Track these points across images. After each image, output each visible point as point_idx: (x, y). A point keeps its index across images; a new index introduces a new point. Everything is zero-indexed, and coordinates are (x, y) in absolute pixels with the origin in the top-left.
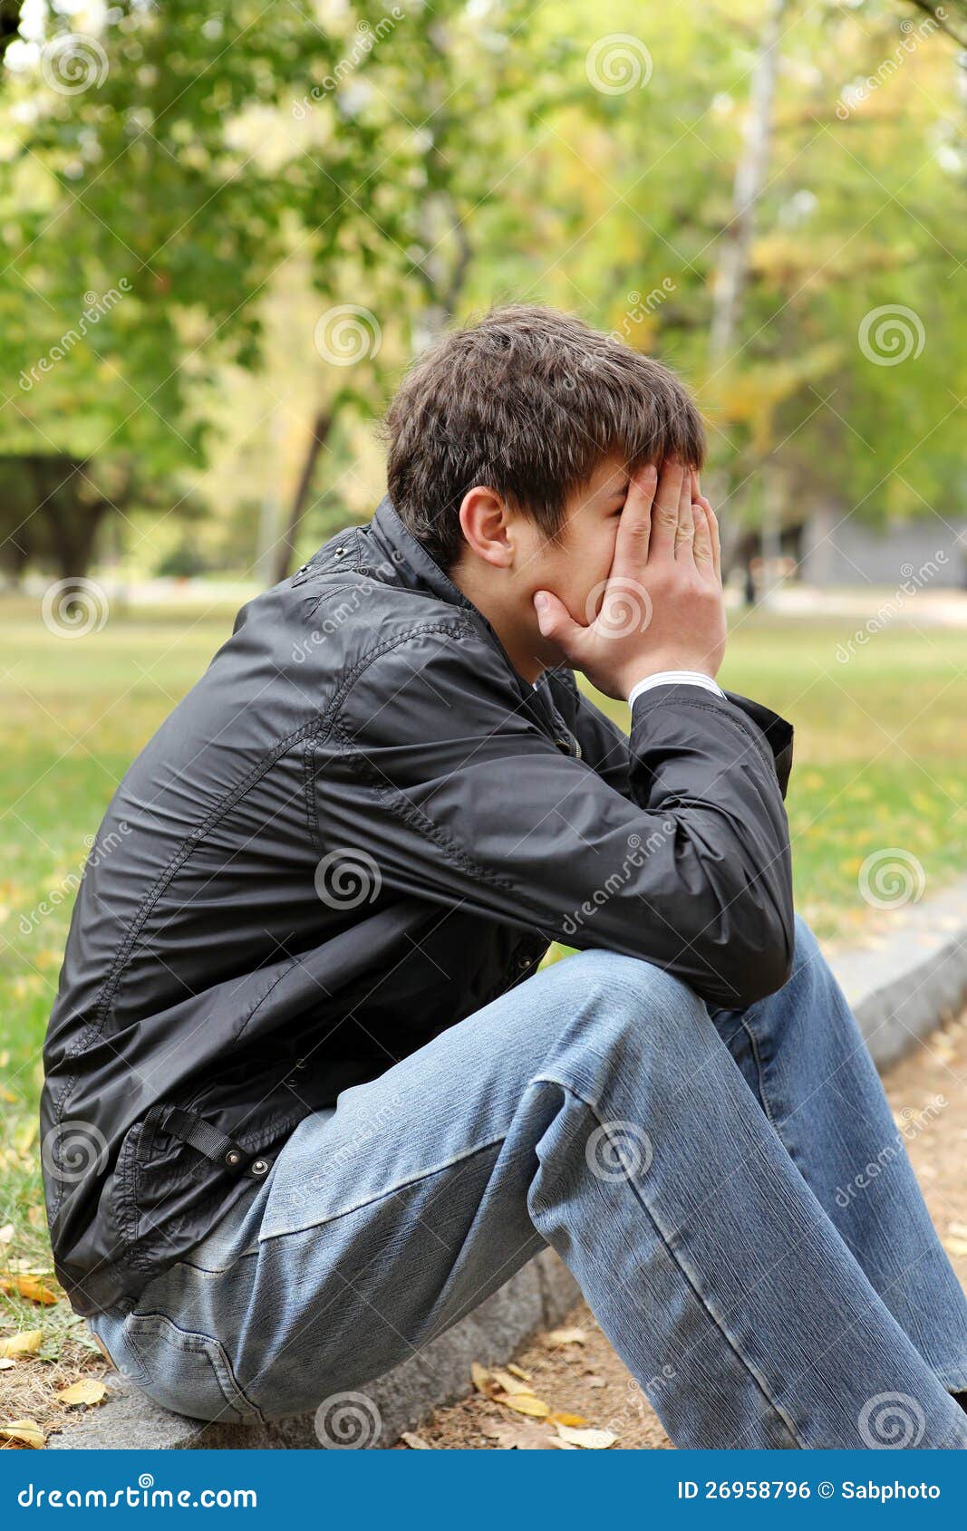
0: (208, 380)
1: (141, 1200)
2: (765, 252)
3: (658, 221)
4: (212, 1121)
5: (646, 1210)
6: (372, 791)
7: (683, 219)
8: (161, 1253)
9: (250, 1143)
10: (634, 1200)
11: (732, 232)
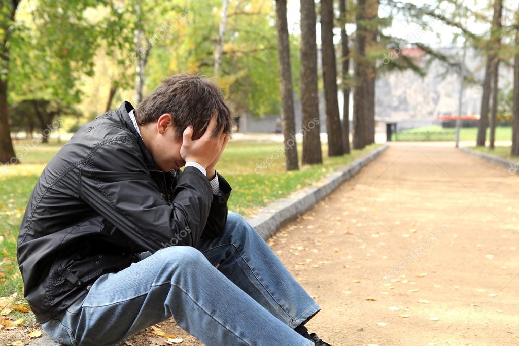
0: (79, 78)
1: (55, 294)
2: (226, 47)
3: (200, 39)
4: (74, 273)
5: (201, 308)
6: (96, 182)
7: (206, 38)
8: (61, 308)
9: (86, 279)
10: (197, 307)
11: (218, 42)
